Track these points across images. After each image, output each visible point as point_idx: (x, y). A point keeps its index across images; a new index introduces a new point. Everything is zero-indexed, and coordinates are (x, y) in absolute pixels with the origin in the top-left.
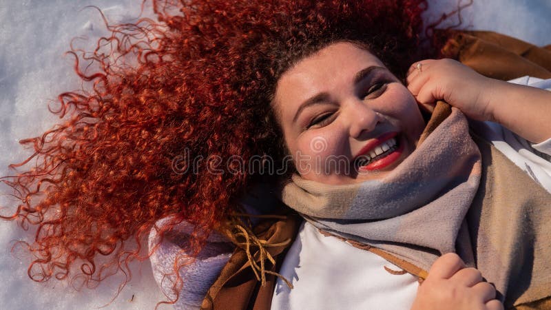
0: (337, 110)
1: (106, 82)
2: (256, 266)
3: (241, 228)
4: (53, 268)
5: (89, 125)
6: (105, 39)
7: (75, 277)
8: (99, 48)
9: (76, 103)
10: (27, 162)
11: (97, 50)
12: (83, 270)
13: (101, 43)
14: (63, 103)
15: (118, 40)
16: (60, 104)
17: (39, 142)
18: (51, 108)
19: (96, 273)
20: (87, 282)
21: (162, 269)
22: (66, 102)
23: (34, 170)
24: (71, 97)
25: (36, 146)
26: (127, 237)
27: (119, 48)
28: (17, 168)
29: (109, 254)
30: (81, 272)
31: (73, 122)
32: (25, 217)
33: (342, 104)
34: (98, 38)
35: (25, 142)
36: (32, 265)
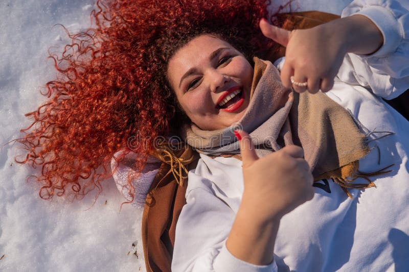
0: (202, 77)
1: (75, 72)
3: (166, 151)
4: (54, 189)
5: (65, 100)
6: (69, 45)
7: (69, 194)
8: (65, 52)
9: (57, 87)
10: (30, 127)
11: (64, 53)
12: (73, 189)
13: (67, 49)
14: (49, 88)
15: (78, 45)
16: (47, 89)
17: (37, 114)
18: (42, 92)
19: (81, 191)
20: (76, 196)
21: (121, 183)
22: (51, 87)
23: (34, 132)
24: (54, 84)
25: (35, 117)
26: (97, 167)
27: (79, 50)
28: (26, 131)
29: (87, 178)
30: (72, 190)
31: (56, 99)
32: (34, 161)
33: (205, 73)
34: (65, 45)
35: (28, 115)
36: (41, 190)
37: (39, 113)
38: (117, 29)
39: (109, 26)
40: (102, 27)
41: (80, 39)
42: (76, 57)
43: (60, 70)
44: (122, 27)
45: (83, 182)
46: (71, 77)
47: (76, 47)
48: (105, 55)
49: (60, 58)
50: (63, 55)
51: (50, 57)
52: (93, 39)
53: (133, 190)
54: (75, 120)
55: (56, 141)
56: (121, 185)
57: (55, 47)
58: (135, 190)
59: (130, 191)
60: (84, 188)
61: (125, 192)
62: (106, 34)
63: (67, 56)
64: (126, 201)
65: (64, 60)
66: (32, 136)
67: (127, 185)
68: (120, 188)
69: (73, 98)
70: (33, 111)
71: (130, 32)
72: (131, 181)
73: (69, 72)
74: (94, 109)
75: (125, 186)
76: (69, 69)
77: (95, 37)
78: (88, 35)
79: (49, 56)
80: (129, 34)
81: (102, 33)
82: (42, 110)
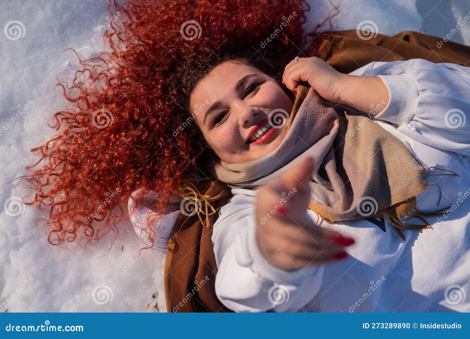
1: (87, 101)
3: (191, 189)
4: (65, 234)
5: (77, 133)
6: (80, 71)
7: (81, 239)
8: (76, 79)
9: (67, 119)
10: (37, 164)
11: (74, 80)
12: (86, 234)
13: (77, 76)
14: (57, 120)
15: (90, 71)
16: (56, 121)
17: (44, 149)
18: (50, 123)
19: (95, 235)
20: (89, 241)
21: (140, 225)
22: (59, 119)
23: (43, 169)
24: (63, 115)
25: (42, 152)
26: (113, 207)
27: (91, 77)
28: (32, 169)
29: (102, 220)
30: (84, 235)
31: (66, 133)
32: (41, 201)
33: (231, 106)
34: (76, 71)
35: (33, 150)
36: (50, 235)
38: (133, 52)
39: (124, 49)
40: (118, 50)
41: (92, 64)
42: (88, 85)
43: (69, 100)
44: (139, 50)
45: (97, 225)
46: (82, 108)
47: (87, 73)
48: (121, 82)
49: (70, 86)
50: (74, 83)
51: (58, 85)
52: (107, 64)
53: (152, 234)
54: (89, 156)
55: (68, 179)
56: (140, 228)
57: (64, 73)
58: (155, 234)
59: (150, 235)
60: (98, 232)
61: (144, 236)
62: (122, 59)
63: (78, 84)
64: (145, 246)
65: (75, 88)
66: (40, 174)
67: (147, 228)
68: (138, 231)
69: (87, 132)
70: (39, 146)
71: (148, 55)
72: (151, 223)
73: (80, 101)
74: (111, 144)
75: (144, 229)
76: (80, 98)
77: (109, 62)
78: (102, 60)
79: (57, 83)
80: (146, 58)
81: (118, 58)
82: (51, 145)
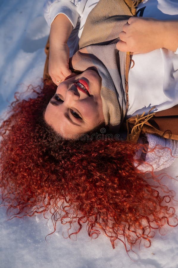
1: (82, 218)
2: (147, 118)
3: (132, 131)
24: (90, 231)
37: (112, 237)
82: (110, 235)
